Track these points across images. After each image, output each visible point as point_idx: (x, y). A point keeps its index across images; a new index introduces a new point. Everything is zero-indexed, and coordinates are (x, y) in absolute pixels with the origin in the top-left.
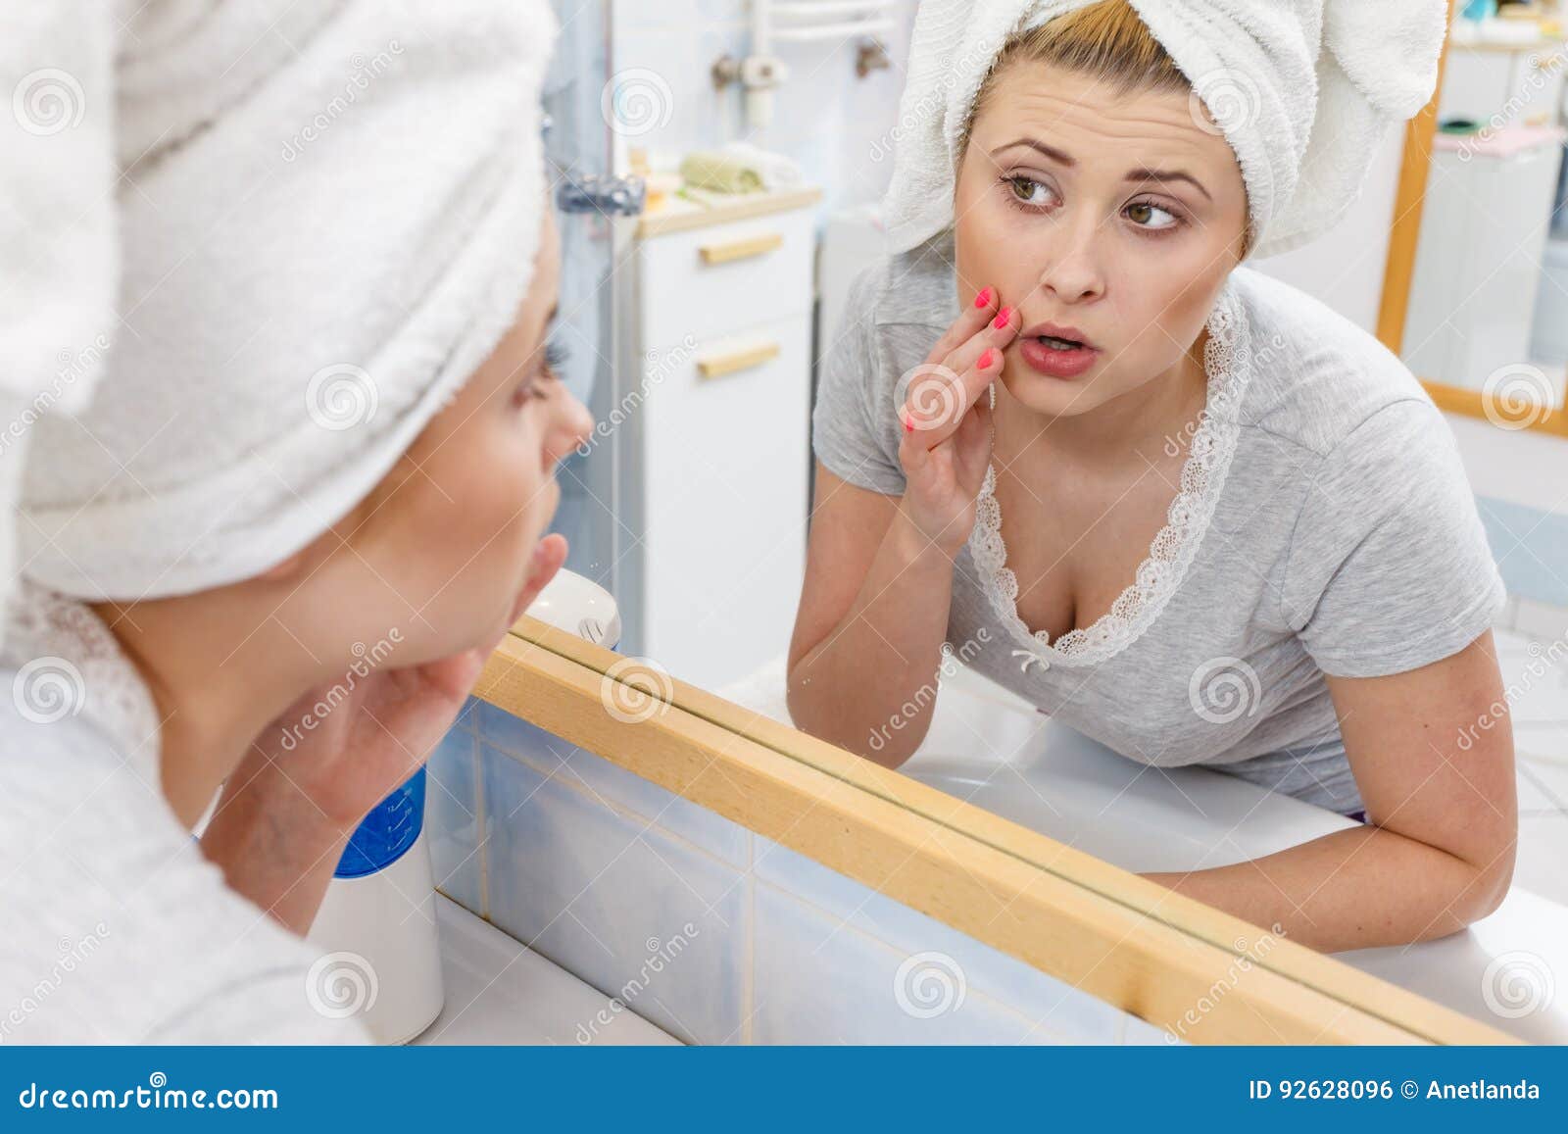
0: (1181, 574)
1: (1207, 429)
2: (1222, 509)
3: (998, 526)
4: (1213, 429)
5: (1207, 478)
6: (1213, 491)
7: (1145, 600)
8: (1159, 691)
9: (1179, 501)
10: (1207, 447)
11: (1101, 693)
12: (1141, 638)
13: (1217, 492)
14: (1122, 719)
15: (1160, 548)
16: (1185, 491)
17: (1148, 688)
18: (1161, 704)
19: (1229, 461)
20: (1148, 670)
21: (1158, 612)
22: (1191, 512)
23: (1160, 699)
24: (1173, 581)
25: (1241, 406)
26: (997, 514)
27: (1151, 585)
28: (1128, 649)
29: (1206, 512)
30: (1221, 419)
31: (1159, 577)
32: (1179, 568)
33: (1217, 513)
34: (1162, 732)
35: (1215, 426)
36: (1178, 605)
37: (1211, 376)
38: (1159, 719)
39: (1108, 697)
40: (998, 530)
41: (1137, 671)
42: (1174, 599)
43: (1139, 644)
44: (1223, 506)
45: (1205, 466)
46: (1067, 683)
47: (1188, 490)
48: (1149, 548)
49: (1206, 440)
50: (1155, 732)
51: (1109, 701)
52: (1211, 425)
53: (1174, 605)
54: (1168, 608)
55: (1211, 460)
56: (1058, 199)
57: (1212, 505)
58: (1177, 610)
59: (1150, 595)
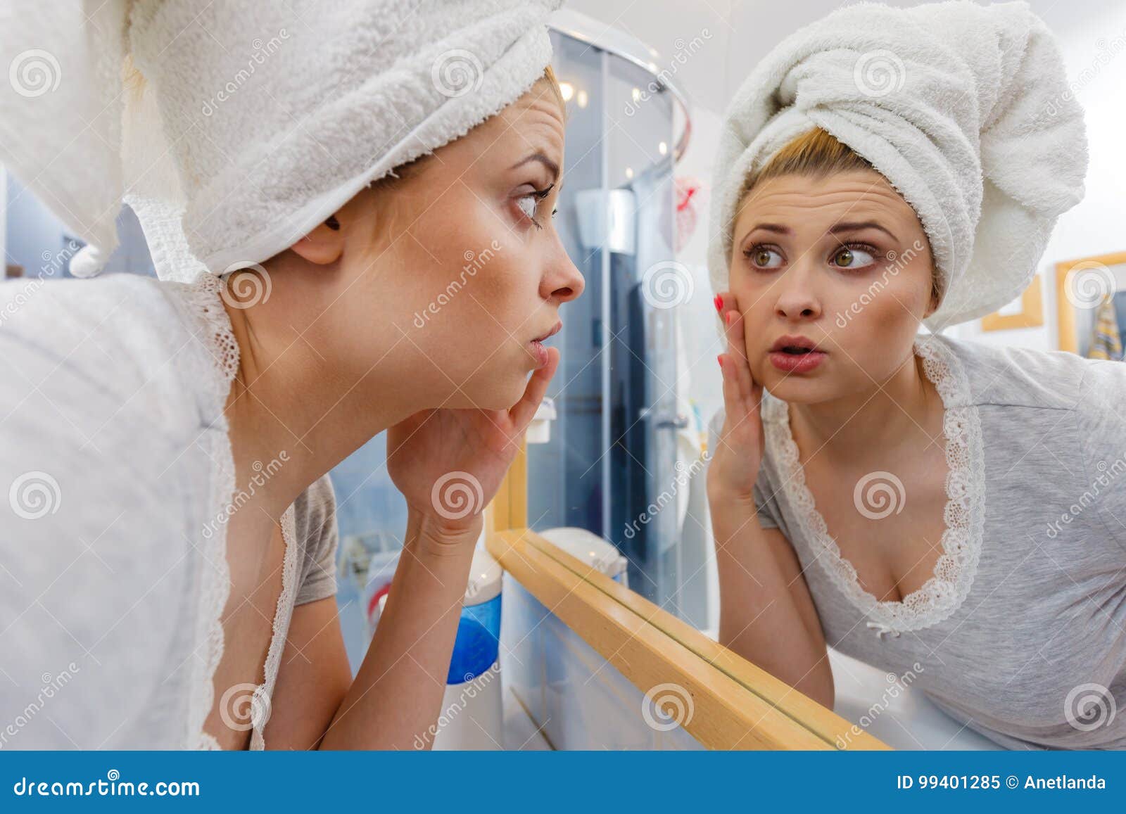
0: (980, 535)
1: (951, 417)
2: (990, 473)
3: (826, 531)
4: (956, 415)
5: (967, 453)
6: (977, 461)
7: (959, 565)
8: (1006, 644)
9: (951, 478)
10: (958, 430)
11: (952, 654)
12: (969, 597)
13: (981, 460)
14: (980, 675)
15: (953, 518)
16: (953, 469)
17: (994, 642)
18: (1014, 656)
19: (980, 434)
20: (988, 626)
21: (975, 572)
22: (966, 483)
23: (1011, 651)
24: (975, 542)
25: (971, 391)
26: (822, 522)
27: (959, 551)
28: (962, 608)
29: (979, 479)
30: (960, 407)
31: (962, 543)
32: (975, 530)
33: (989, 477)
34: (1023, 685)
35: (957, 413)
36: (990, 561)
37: (937, 382)
38: (1015, 671)
39: (959, 656)
40: (827, 533)
41: (978, 628)
42: (983, 557)
43: (969, 602)
44: (991, 471)
45: (962, 444)
46: (920, 648)
47: (955, 467)
48: (944, 521)
49: (954, 425)
50: (1016, 685)
51: (962, 660)
52: (954, 414)
53: (986, 562)
54: (981, 566)
55: (965, 438)
56: (785, 261)
57: (982, 474)
58: (992, 565)
59: (961, 560)
